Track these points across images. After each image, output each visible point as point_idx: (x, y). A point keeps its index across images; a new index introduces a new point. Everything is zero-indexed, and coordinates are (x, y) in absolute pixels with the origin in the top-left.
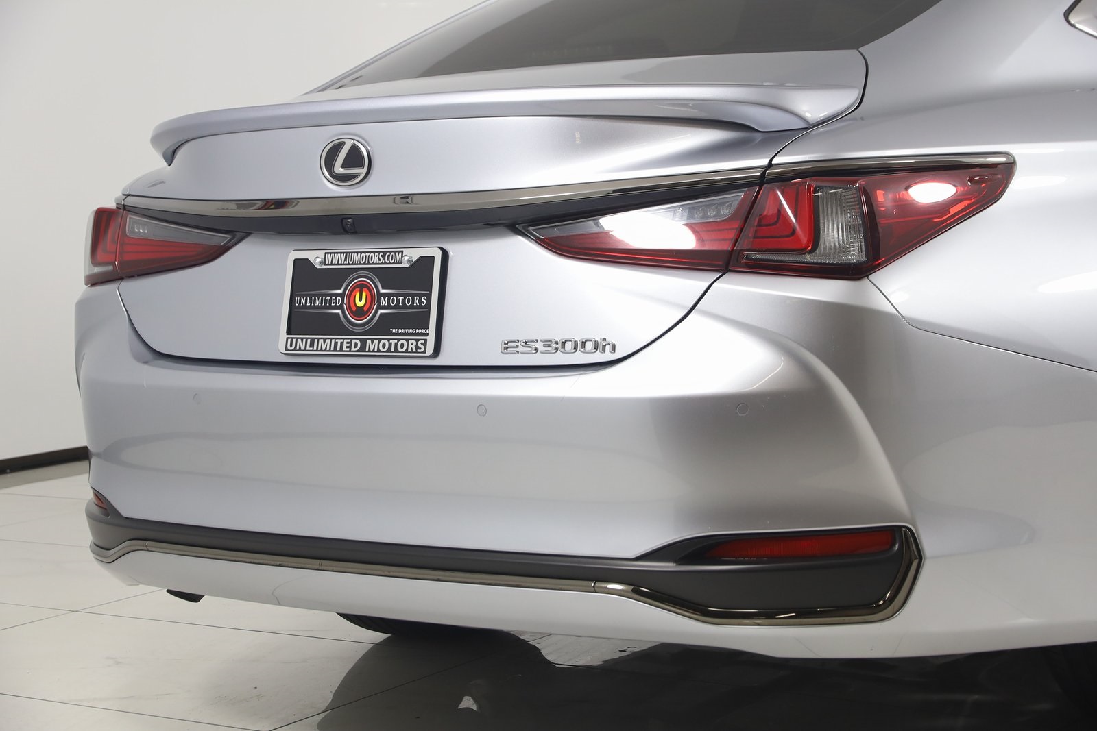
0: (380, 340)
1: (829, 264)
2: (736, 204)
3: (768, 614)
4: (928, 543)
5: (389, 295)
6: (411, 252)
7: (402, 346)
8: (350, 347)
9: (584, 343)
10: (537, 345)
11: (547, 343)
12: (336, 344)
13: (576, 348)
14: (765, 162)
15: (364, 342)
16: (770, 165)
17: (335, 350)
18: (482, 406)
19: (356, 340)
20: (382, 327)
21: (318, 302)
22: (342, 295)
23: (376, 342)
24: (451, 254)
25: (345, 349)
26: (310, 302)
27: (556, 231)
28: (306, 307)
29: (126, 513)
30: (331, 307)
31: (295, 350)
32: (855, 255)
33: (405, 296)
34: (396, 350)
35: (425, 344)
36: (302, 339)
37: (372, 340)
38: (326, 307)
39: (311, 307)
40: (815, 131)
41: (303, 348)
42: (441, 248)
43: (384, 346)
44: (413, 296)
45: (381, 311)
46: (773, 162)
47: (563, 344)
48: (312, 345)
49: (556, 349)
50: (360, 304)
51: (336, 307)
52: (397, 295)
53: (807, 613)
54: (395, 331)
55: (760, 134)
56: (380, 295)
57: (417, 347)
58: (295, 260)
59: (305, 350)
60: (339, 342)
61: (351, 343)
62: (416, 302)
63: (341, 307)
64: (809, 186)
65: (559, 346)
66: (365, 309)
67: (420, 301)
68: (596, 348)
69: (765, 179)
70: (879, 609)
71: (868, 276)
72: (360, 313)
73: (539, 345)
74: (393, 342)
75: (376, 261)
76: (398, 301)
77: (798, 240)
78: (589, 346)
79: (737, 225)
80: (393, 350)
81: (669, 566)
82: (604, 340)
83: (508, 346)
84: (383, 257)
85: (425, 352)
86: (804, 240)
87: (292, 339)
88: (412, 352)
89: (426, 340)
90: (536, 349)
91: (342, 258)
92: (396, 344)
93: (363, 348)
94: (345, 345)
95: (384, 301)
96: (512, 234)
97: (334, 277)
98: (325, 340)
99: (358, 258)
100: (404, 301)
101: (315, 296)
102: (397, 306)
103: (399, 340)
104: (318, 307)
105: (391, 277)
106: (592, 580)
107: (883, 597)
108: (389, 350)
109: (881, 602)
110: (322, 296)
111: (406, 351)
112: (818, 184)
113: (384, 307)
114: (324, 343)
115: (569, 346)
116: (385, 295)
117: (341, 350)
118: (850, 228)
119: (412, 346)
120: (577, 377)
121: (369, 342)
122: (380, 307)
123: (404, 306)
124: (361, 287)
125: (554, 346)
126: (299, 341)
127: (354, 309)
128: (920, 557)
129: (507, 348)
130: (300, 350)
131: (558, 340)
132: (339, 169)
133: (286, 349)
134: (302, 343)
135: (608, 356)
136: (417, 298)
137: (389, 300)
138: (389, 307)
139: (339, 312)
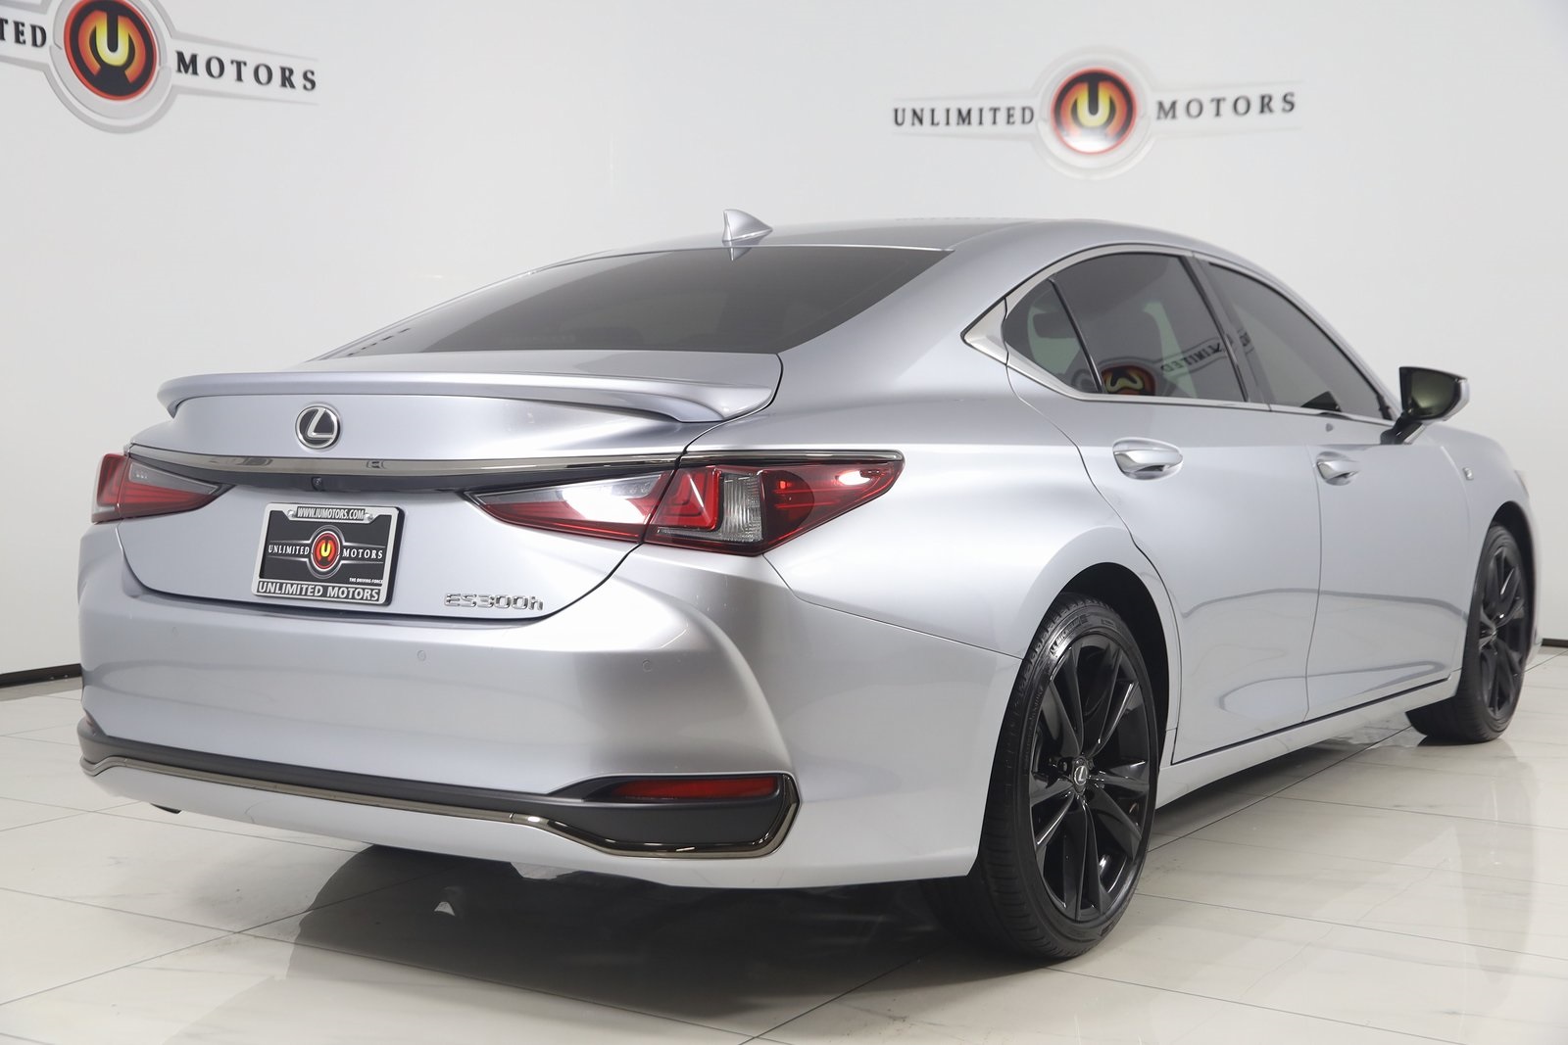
0: (340, 588)
1: (730, 541)
2: (653, 485)
3: (670, 848)
4: (805, 790)
5: (351, 548)
6: (370, 511)
7: (359, 594)
8: (313, 592)
9: (516, 600)
10: (475, 600)
11: (484, 597)
12: (302, 588)
13: (508, 604)
14: (680, 449)
15: (325, 589)
16: (685, 452)
17: (300, 594)
18: (422, 652)
19: (319, 586)
20: (342, 576)
21: (289, 551)
22: (310, 546)
23: (336, 589)
24: (407, 514)
25: (309, 593)
26: (282, 550)
27: (498, 499)
28: (277, 554)
29: (109, 732)
30: (300, 556)
31: (265, 592)
32: (754, 534)
33: (364, 549)
34: (353, 598)
35: (378, 594)
36: (272, 583)
37: (333, 588)
38: (295, 555)
39: (282, 555)
40: (729, 424)
41: (272, 591)
42: (398, 508)
43: (343, 593)
44: (371, 550)
45: (343, 562)
46: (688, 450)
47: (498, 600)
48: (280, 589)
49: (492, 604)
50: (325, 554)
51: (303, 556)
52: (358, 548)
53: (706, 847)
54: (353, 580)
55: (679, 424)
56: (343, 547)
57: (372, 596)
58: (271, 512)
59: (274, 593)
60: (305, 587)
61: (314, 589)
62: (374, 556)
63: (308, 556)
64: (716, 472)
65: (494, 601)
66: (329, 559)
67: (377, 555)
68: (526, 605)
69: (680, 464)
70: (758, 847)
71: (763, 554)
72: (324, 562)
73: (477, 600)
74: (351, 590)
75: (341, 516)
76: (358, 553)
77: (703, 520)
78: (520, 603)
79: (653, 502)
80: (350, 597)
81: (577, 802)
82: (534, 598)
83: (451, 599)
84: (348, 513)
85: (378, 600)
86: (709, 520)
87: (264, 582)
88: (366, 599)
89: (379, 590)
90: (475, 603)
91: (312, 512)
92: (354, 592)
93: (324, 594)
94: (310, 590)
95: (346, 553)
96: (459, 499)
97: (304, 529)
98: (292, 585)
99: (325, 513)
100: (363, 553)
101: (287, 545)
102: (356, 558)
103: (356, 589)
104: (288, 555)
105: (353, 532)
106: (510, 812)
107: (763, 837)
108: (347, 597)
109: (761, 841)
110: (293, 545)
111: (362, 599)
112: (724, 471)
113: (345, 558)
114: (291, 587)
115: (503, 602)
116: (347, 548)
117: (306, 595)
118: (752, 510)
119: (367, 594)
120: (505, 630)
121: (330, 589)
122: (342, 558)
123: (363, 558)
124: (327, 539)
125: (490, 601)
126: (270, 584)
127: (320, 558)
128: (798, 801)
129: (449, 601)
130: (270, 592)
131: (494, 596)
132: (312, 434)
133: (258, 591)
134: (272, 586)
135: (536, 613)
136: (374, 552)
137: (350, 552)
138: (349, 558)
139: (306, 560)
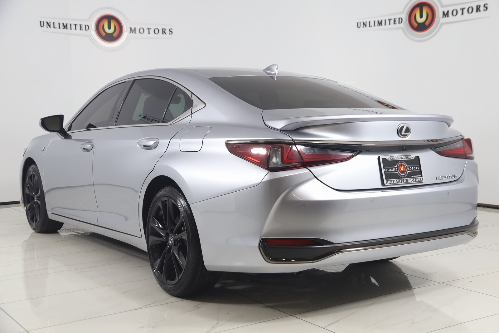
0: (411, 179)
5: (410, 167)
7: (417, 180)
8: (404, 181)
12: (400, 181)
15: (407, 180)
17: (400, 183)
19: (405, 179)
20: (409, 175)
21: (391, 170)
22: (397, 168)
23: (410, 180)
26: (389, 170)
28: (387, 171)
30: (394, 171)
31: (389, 184)
33: (414, 167)
34: (416, 181)
35: (422, 179)
37: (409, 179)
38: (393, 171)
39: (389, 171)
44: (415, 167)
45: (408, 172)
48: (393, 182)
51: (396, 171)
52: (411, 167)
54: (413, 176)
56: (407, 167)
58: (382, 159)
59: (392, 183)
60: (400, 180)
61: (403, 180)
62: (417, 169)
63: (397, 171)
67: (417, 168)
72: (403, 172)
74: (414, 179)
75: (404, 158)
76: (412, 168)
83: (437, 179)
84: (406, 157)
85: (423, 181)
87: (388, 181)
91: (395, 157)
93: (407, 182)
94: (402, 181)
95: (408, 169)
97: (394, 163)
99: (399, 157)
101: (390, 168)
102: (412, 170)
104: (391, 171)
105: (409, 162)
108: (414, 182)
110: (392, 168)
111: (418, 181)
113: (409, 170)
114: (397, 181)
116: (408, 167)
117: (402, 183)
119: (419, 180)
121: (408, 180)
122: (407, 170)
123: (414, 170)
124: (402, 165)
126: (390, 181)
127: (401, 171)
130: (391, 184)
132: (403, 133)
133: (387, 184)
136: (416, 167)
137: (409, 169)
138: (410, 170)
139: (397, 172)
